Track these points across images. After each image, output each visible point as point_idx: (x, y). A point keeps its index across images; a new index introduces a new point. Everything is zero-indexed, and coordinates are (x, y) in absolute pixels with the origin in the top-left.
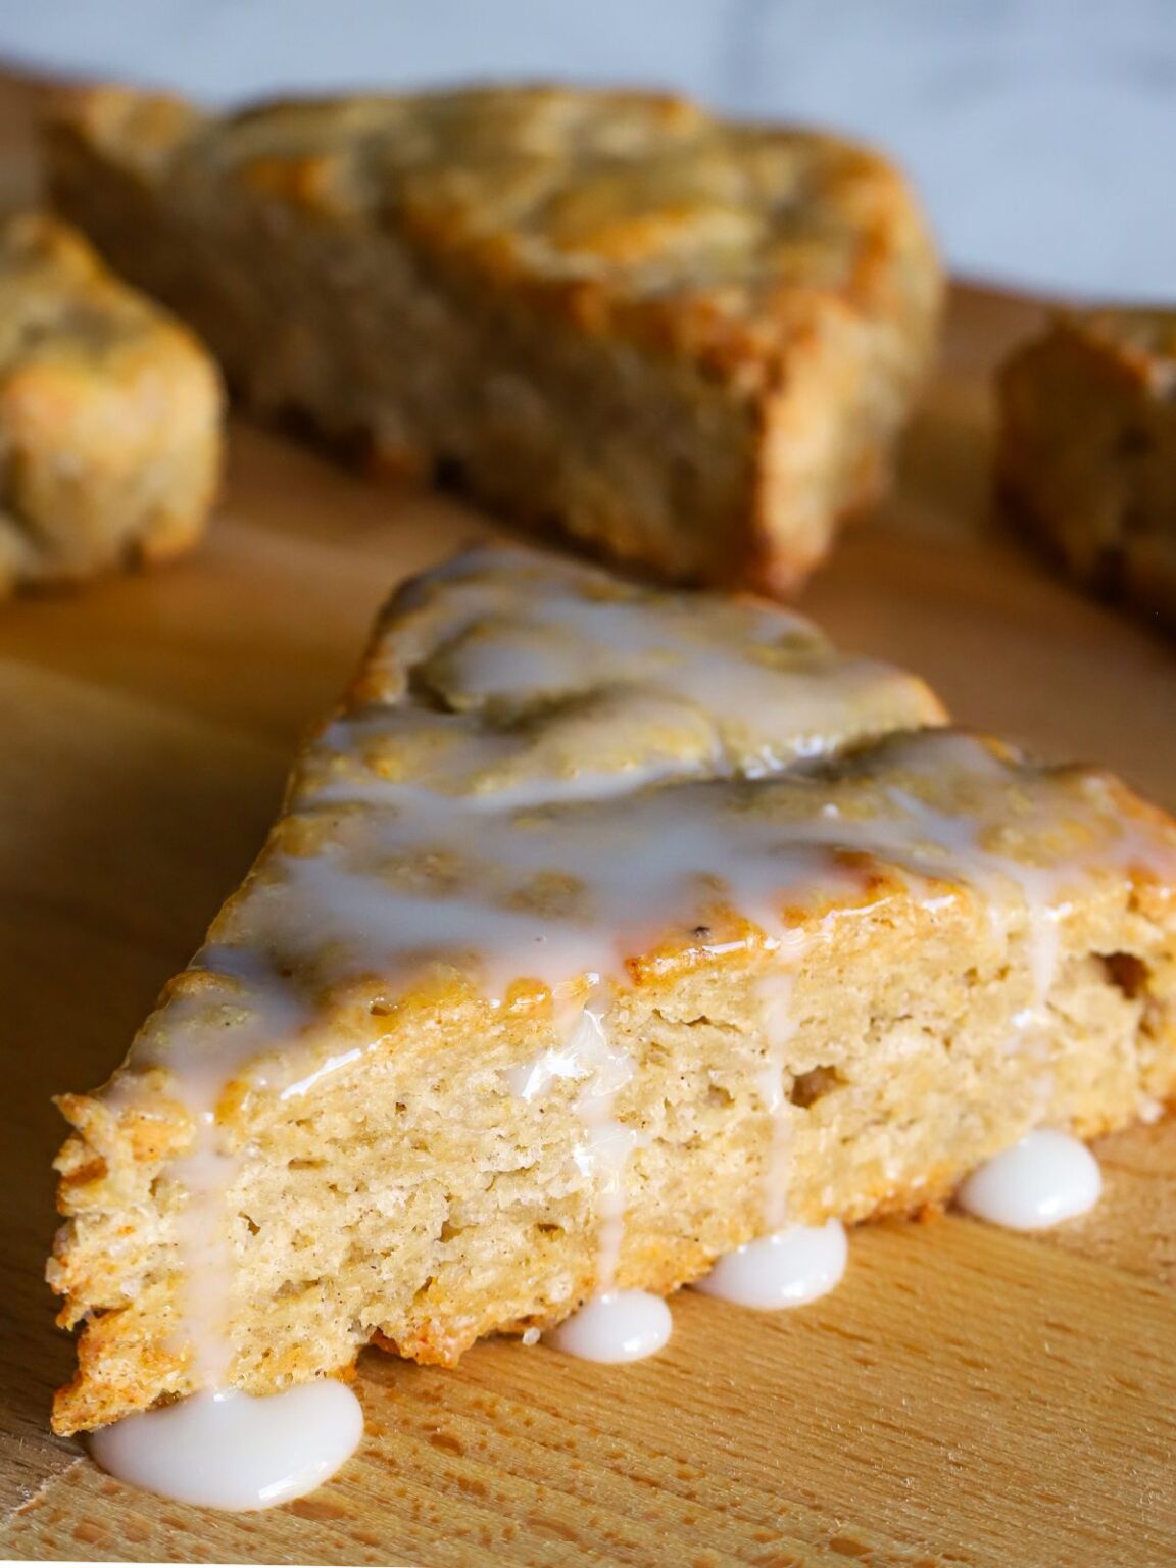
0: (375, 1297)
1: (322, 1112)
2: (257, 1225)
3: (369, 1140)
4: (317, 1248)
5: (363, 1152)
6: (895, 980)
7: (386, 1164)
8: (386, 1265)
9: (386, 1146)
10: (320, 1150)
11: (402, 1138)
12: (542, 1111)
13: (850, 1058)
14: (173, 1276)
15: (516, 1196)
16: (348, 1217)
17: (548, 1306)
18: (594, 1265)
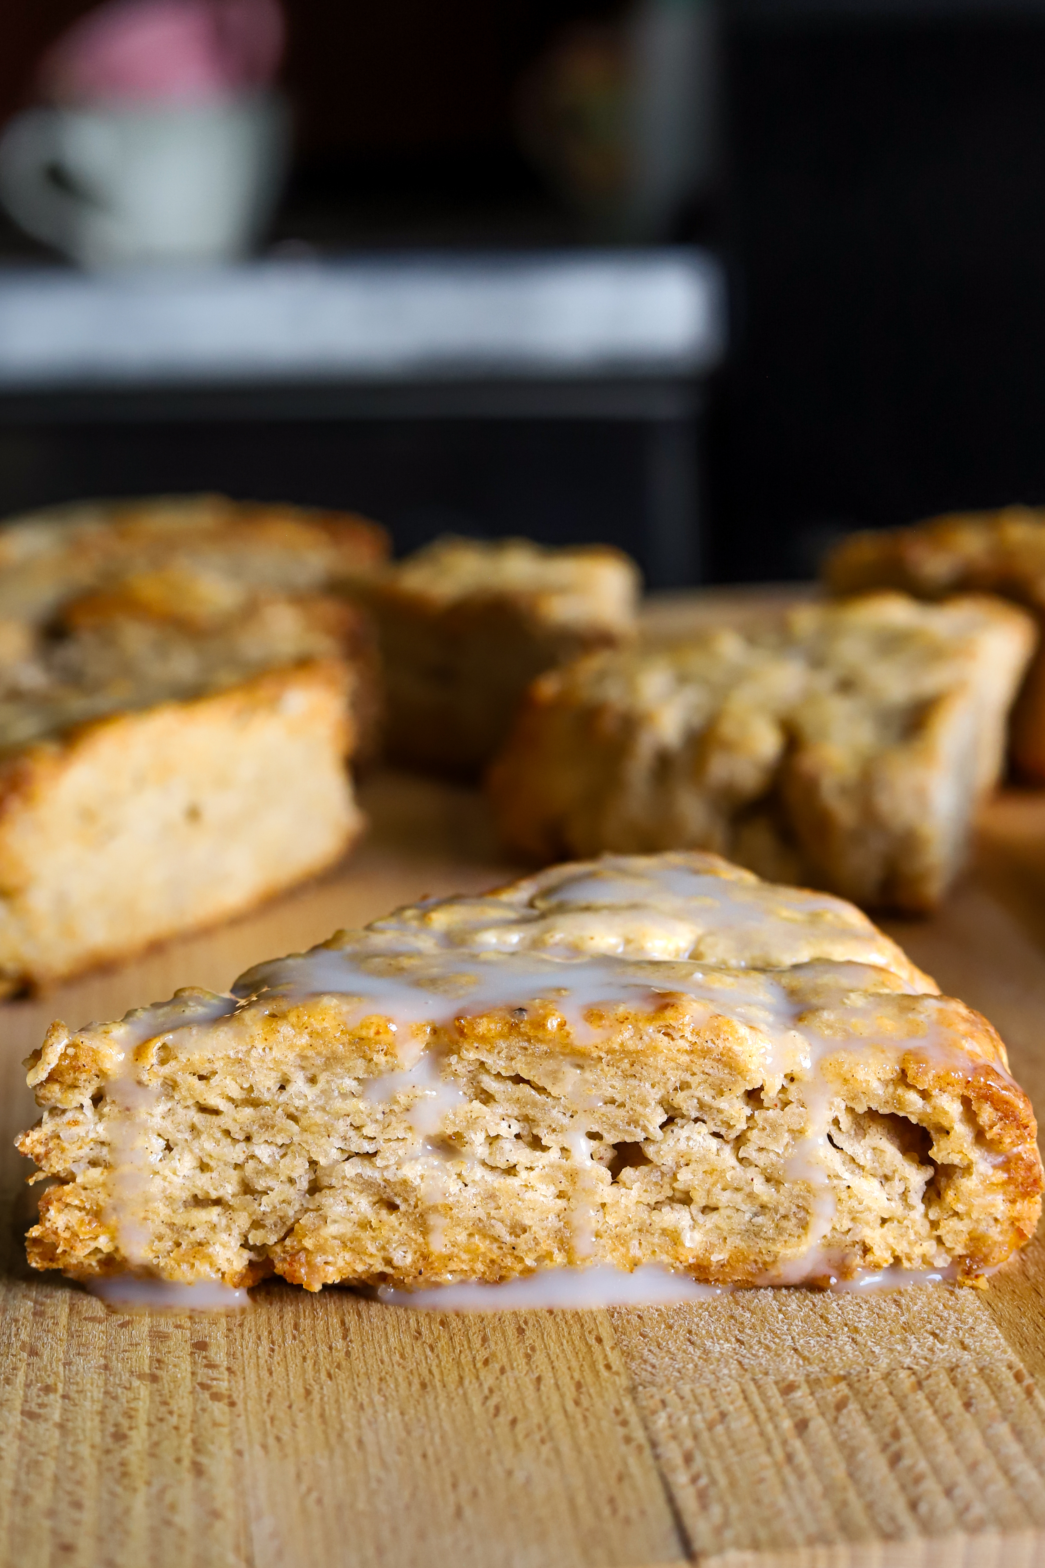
0: (257, 1224)
1: (217, 1073)
2: (172, 1147)
3: (255, 1103)
4: (214, 1175)
5: (249, 1111)
6: (684, 1086)
7: (267, 1125)
8: (265, 1199)
9: (266, 1111)
10: (214, 1101)
11: (278, 1107)
12: (383, 1113)
13: (646, 1139)
14: (108, 1166)
15: (359, 1171)
16: (235, 1156)
17: (394, 1268)
18: (427, 1244)
